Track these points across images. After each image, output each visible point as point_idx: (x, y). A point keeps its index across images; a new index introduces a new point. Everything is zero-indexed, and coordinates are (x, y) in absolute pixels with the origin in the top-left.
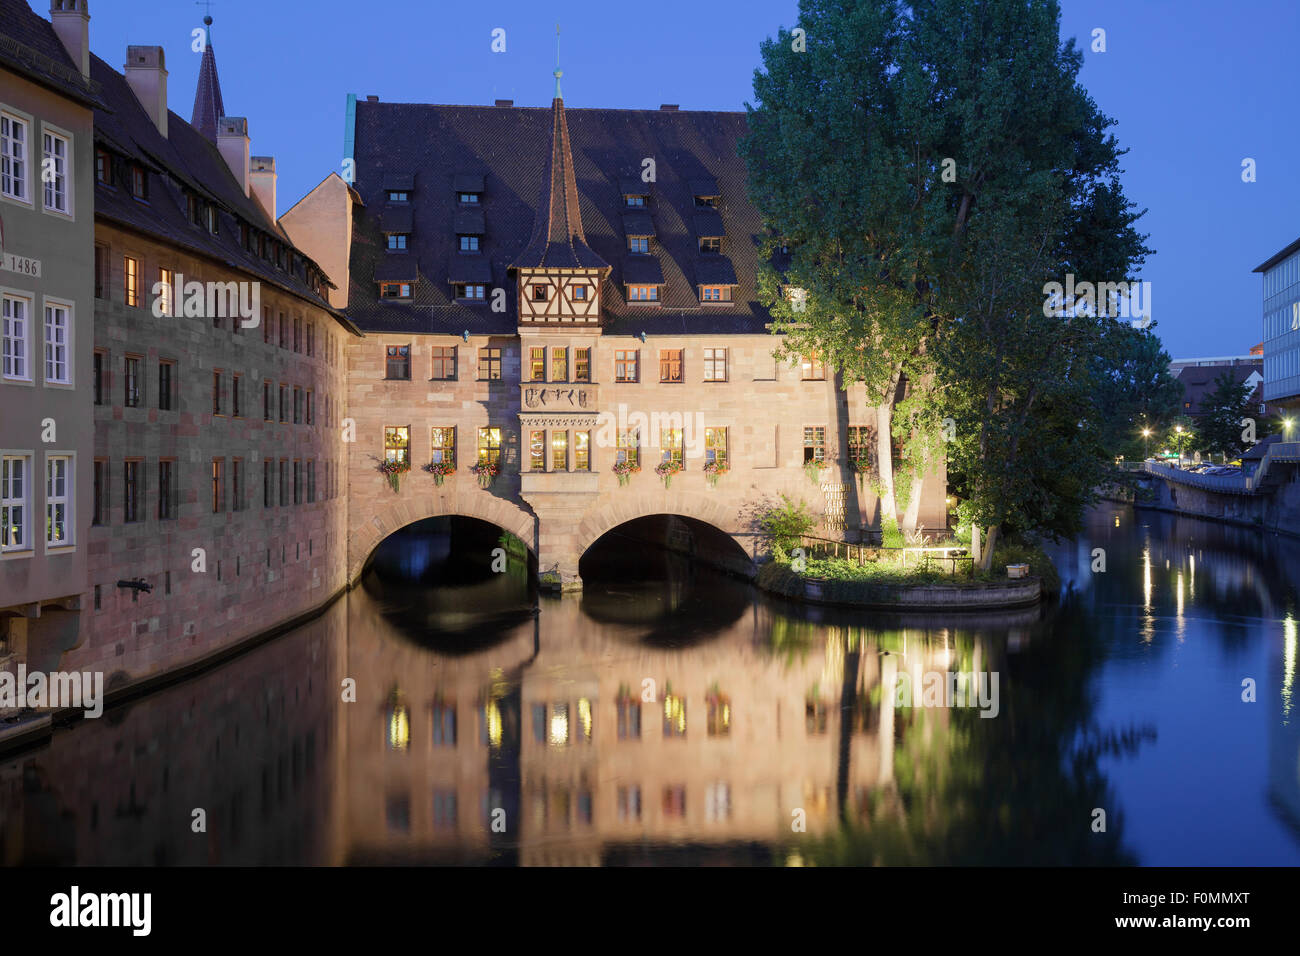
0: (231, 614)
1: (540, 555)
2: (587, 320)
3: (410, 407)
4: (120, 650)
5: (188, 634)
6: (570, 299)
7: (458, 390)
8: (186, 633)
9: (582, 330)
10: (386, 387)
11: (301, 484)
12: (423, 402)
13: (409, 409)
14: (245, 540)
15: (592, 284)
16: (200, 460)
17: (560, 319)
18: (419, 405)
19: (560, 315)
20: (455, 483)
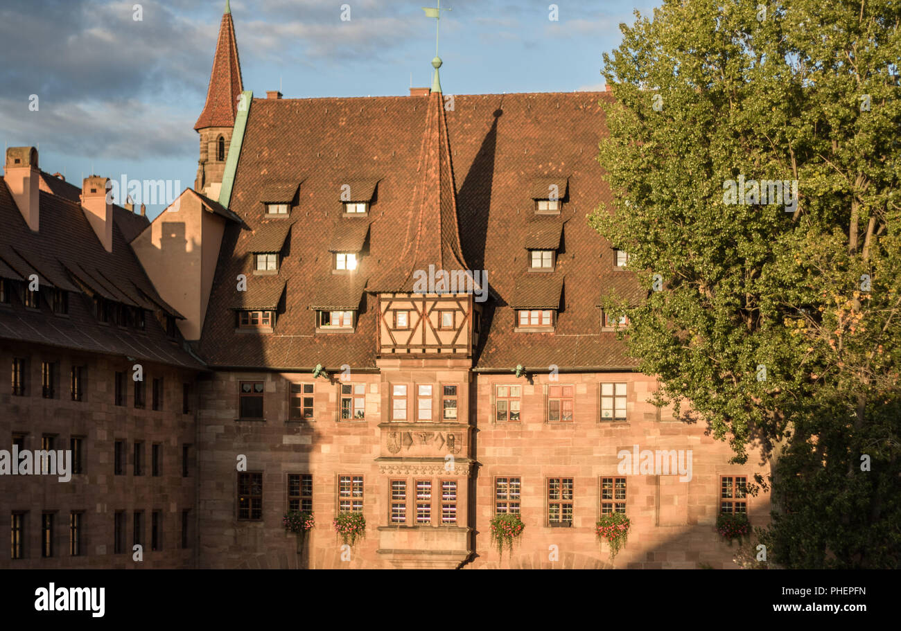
2: (455, 351)
3: (264, 450)
6: (436, 326)
7: (315, 431)
9: (449, 362)
10: (238, 429)
12: (278, 446)
13: (263, 453)
15: (461, 309)
17: (424, 351)
18: (273, 449)
19: (424, 345)
20: (312, 537)
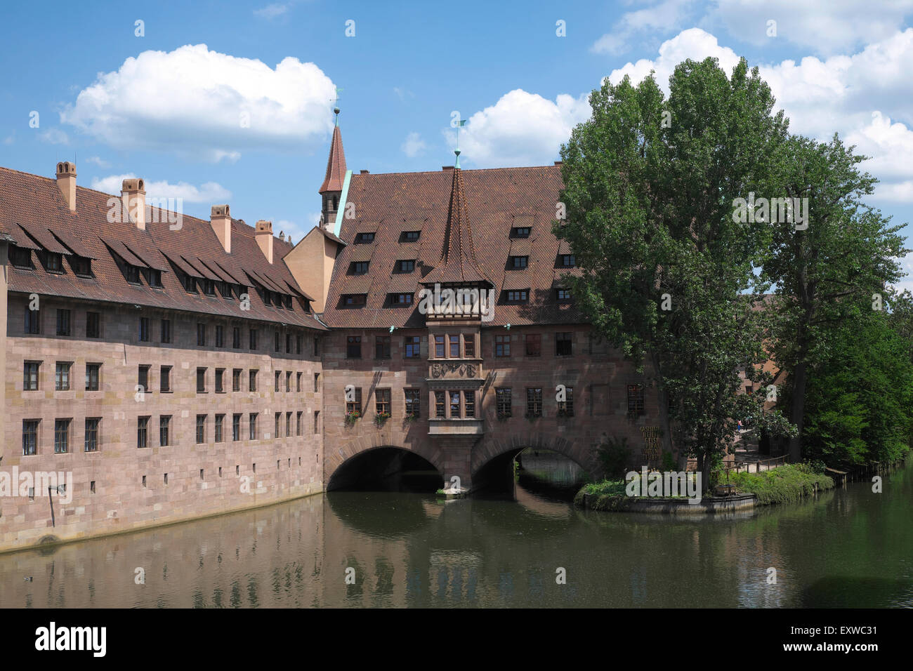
0: (158, 507)
3: (360, 376)
4: (49, 524)
5: (111, 517)
7: (391, 365)
8: (109, 517)
9: (468, 323)
10: (347, 364)
11: (242, 429)
14: (174, 464)
16: (124, 418)
17: (453, 316)
18: (367, 375)
20: (390, 427)
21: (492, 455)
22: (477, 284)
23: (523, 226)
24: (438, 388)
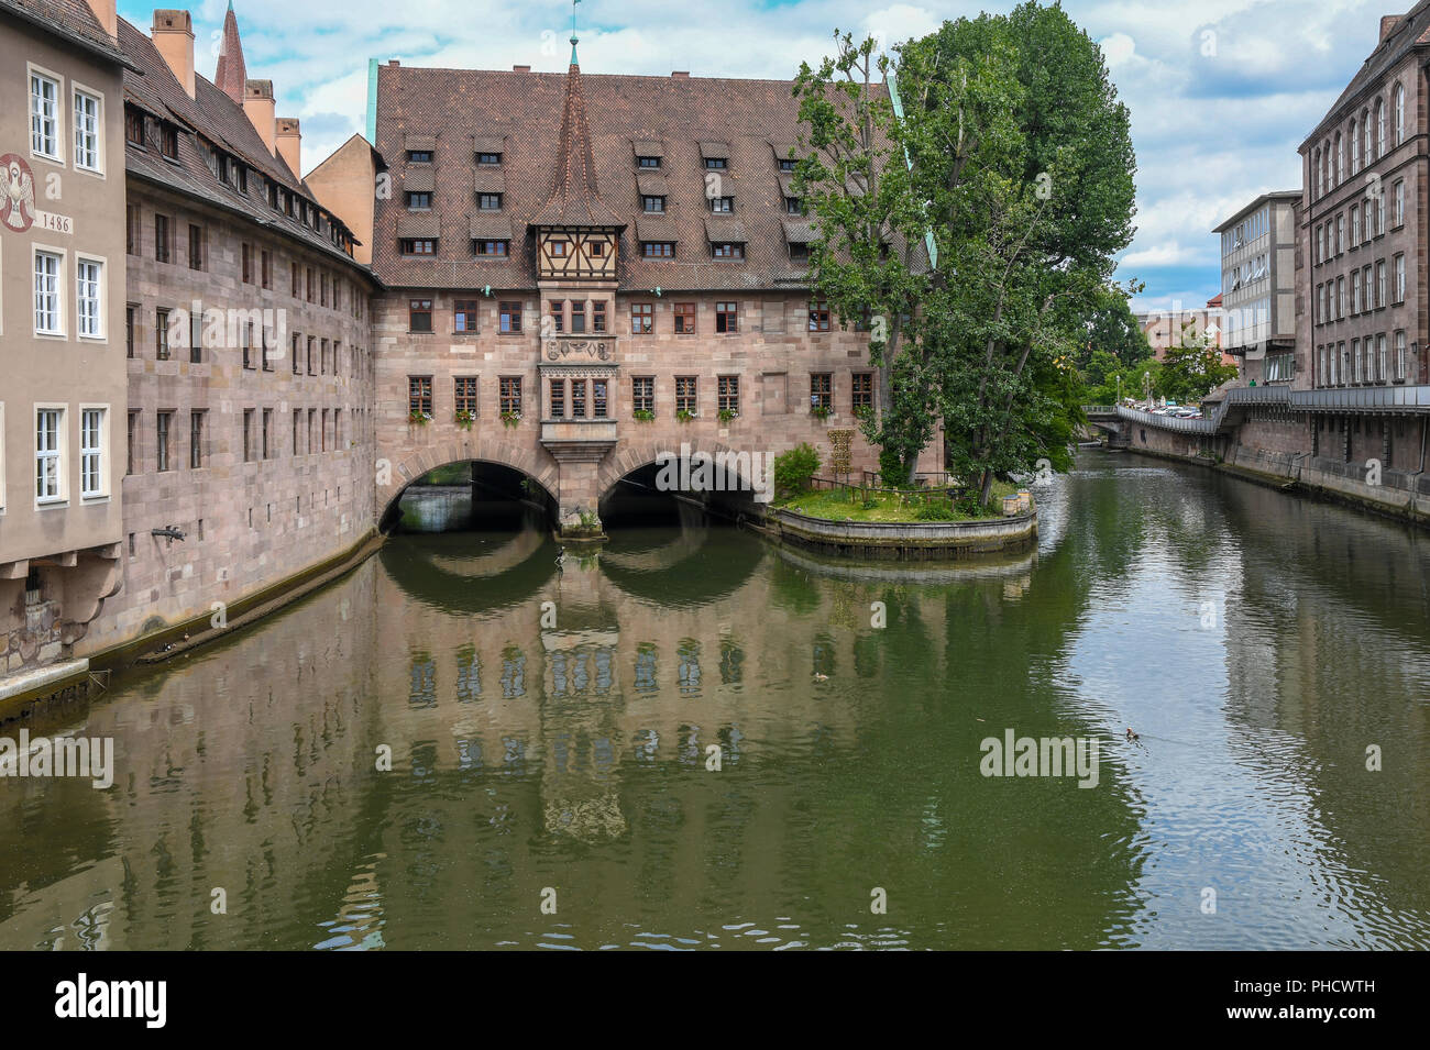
0: (263, 559)
1: (561, 499)
2: (603, 274)
3: (432, 358)
4: (155, 596)
5: (223, 578)
6: (588, 255)
7: (480, 342)
8: (219, 579)
9: (600, 285)
10: (411, 340)
11: (329, 433)
12: (446, 354)
14: (275, 489)
15: (609, 241)
16: (231, 411)
17: (578, 274)
18: (442, 357)
19: (578, 271)
20: (478, 431)
21: (627, 470)
22: (613, 230)
23: (650, 154)
24: (554, 376)
